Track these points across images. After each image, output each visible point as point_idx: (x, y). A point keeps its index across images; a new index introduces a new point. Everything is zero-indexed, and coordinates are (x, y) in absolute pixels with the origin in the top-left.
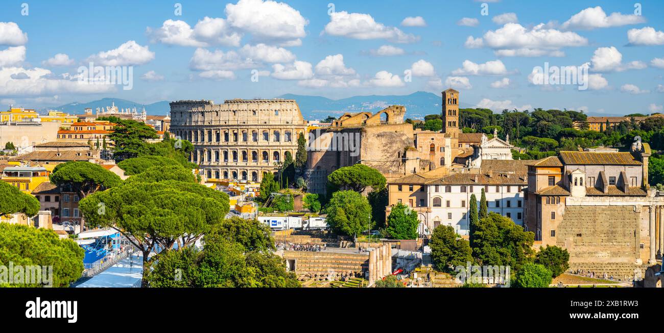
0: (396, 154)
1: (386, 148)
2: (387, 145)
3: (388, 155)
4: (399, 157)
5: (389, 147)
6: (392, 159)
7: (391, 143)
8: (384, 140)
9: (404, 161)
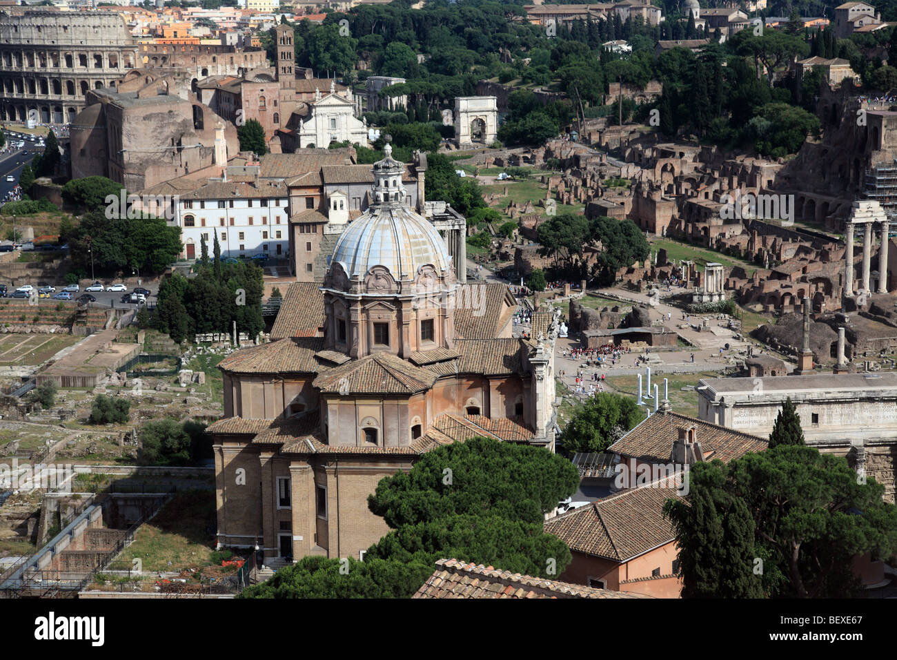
0: (169, 141)
1: (155, 134)
2: (156, 129)
3: (158, 143)
4: (173, 145)
5: (160, 133)
6: (164, 147)
7: (161, 127)
8: (153, 124)
9: (180, 150)
